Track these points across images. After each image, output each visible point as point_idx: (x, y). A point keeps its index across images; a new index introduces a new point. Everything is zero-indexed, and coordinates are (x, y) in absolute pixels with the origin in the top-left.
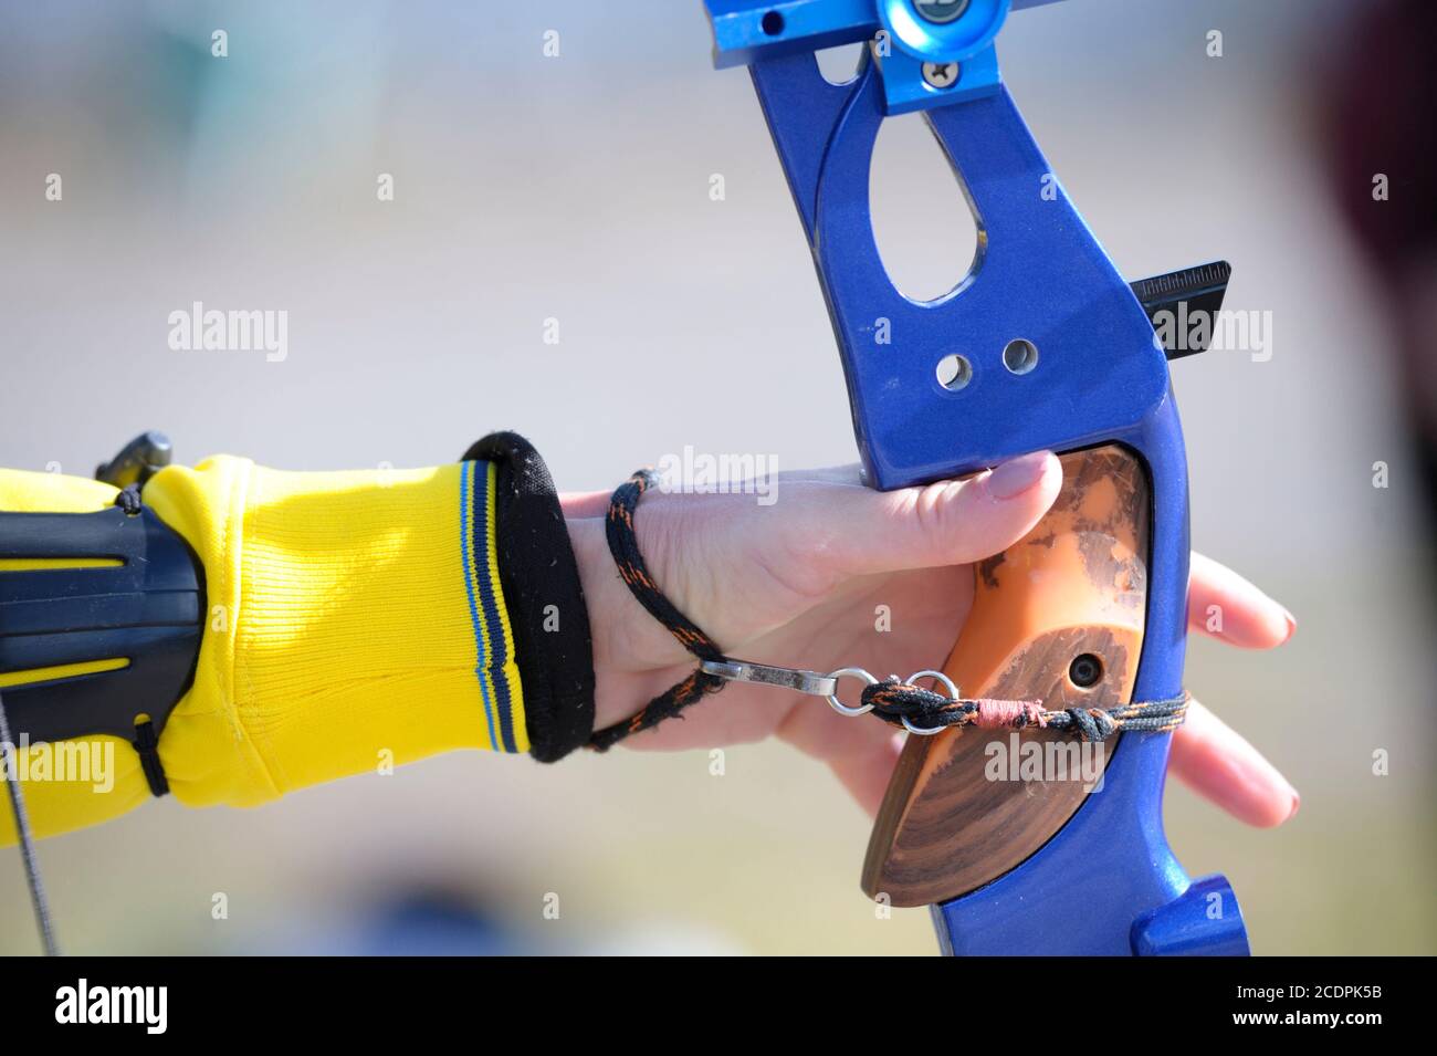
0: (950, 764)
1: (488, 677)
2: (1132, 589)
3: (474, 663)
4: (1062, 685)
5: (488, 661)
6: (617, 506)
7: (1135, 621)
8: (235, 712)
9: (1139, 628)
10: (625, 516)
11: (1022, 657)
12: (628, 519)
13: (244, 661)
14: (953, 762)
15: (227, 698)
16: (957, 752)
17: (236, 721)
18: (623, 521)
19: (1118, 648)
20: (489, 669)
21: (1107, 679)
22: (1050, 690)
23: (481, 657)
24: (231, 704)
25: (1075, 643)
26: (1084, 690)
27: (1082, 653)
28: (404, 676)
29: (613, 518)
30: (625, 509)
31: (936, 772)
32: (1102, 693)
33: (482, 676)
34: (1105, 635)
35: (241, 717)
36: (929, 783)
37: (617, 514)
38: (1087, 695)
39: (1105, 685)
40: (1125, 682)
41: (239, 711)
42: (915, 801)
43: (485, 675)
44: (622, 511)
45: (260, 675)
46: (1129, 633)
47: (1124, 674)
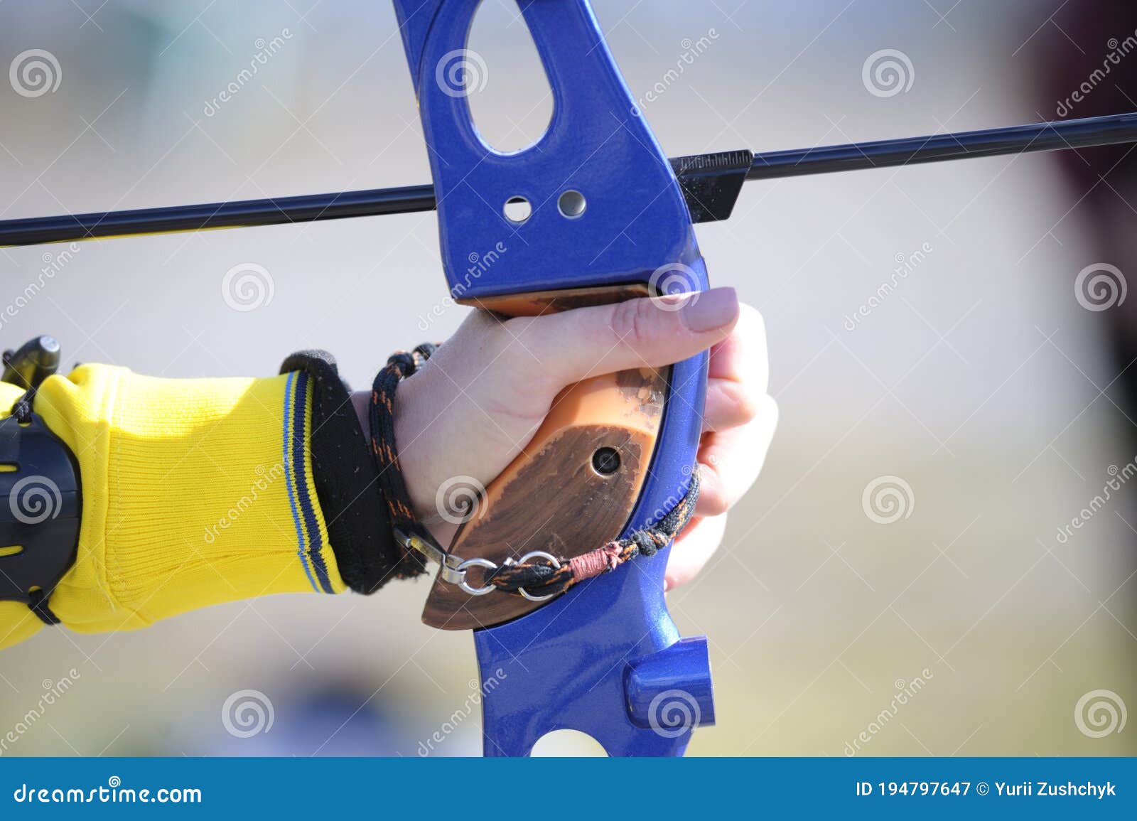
0: (489, 520)
1: (308, 558)
2: (653, 401)
3: (297, 547)
4: (585, 470)
5: (307, 547)
6: (379, 393)
7: (651, 427)
8: (108, 587)
9: (654, 434)
10: (387, 402)
11: (555, 444)
12: (389, 405)
13: (112, 550)
14: (491, 519)
15: (100, 578)
16: (495, 512)
17: (109, 594)
18: (384, 407)
19: (633, 447)
20: (308, 553)
21: (624, 469)
22: (575, 473)
23: (302, 545)
24: (105, 582)
25: (599, 437)
26: (603, 477)
27: (604, 446)
28: (242, 556)
29: (375, 402)
30: (387, 396)
31: (478, 525)
32: (617, 480)
33: (303, 557)
34: (624, 434)
35: (112, 591)
36: (470, 533)
37: (379, 400)
38: (605, 481)
39: (620, 474)
40: (637, 474)
41: (111, 587)
42: (459, 546)
43: (306, 556)
44: (384, 398)
45: (126, 561)
46: (645, 437)
47: (638, 467)
